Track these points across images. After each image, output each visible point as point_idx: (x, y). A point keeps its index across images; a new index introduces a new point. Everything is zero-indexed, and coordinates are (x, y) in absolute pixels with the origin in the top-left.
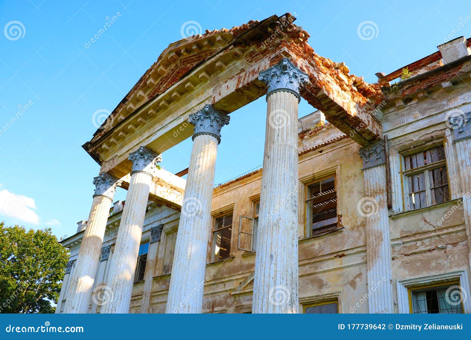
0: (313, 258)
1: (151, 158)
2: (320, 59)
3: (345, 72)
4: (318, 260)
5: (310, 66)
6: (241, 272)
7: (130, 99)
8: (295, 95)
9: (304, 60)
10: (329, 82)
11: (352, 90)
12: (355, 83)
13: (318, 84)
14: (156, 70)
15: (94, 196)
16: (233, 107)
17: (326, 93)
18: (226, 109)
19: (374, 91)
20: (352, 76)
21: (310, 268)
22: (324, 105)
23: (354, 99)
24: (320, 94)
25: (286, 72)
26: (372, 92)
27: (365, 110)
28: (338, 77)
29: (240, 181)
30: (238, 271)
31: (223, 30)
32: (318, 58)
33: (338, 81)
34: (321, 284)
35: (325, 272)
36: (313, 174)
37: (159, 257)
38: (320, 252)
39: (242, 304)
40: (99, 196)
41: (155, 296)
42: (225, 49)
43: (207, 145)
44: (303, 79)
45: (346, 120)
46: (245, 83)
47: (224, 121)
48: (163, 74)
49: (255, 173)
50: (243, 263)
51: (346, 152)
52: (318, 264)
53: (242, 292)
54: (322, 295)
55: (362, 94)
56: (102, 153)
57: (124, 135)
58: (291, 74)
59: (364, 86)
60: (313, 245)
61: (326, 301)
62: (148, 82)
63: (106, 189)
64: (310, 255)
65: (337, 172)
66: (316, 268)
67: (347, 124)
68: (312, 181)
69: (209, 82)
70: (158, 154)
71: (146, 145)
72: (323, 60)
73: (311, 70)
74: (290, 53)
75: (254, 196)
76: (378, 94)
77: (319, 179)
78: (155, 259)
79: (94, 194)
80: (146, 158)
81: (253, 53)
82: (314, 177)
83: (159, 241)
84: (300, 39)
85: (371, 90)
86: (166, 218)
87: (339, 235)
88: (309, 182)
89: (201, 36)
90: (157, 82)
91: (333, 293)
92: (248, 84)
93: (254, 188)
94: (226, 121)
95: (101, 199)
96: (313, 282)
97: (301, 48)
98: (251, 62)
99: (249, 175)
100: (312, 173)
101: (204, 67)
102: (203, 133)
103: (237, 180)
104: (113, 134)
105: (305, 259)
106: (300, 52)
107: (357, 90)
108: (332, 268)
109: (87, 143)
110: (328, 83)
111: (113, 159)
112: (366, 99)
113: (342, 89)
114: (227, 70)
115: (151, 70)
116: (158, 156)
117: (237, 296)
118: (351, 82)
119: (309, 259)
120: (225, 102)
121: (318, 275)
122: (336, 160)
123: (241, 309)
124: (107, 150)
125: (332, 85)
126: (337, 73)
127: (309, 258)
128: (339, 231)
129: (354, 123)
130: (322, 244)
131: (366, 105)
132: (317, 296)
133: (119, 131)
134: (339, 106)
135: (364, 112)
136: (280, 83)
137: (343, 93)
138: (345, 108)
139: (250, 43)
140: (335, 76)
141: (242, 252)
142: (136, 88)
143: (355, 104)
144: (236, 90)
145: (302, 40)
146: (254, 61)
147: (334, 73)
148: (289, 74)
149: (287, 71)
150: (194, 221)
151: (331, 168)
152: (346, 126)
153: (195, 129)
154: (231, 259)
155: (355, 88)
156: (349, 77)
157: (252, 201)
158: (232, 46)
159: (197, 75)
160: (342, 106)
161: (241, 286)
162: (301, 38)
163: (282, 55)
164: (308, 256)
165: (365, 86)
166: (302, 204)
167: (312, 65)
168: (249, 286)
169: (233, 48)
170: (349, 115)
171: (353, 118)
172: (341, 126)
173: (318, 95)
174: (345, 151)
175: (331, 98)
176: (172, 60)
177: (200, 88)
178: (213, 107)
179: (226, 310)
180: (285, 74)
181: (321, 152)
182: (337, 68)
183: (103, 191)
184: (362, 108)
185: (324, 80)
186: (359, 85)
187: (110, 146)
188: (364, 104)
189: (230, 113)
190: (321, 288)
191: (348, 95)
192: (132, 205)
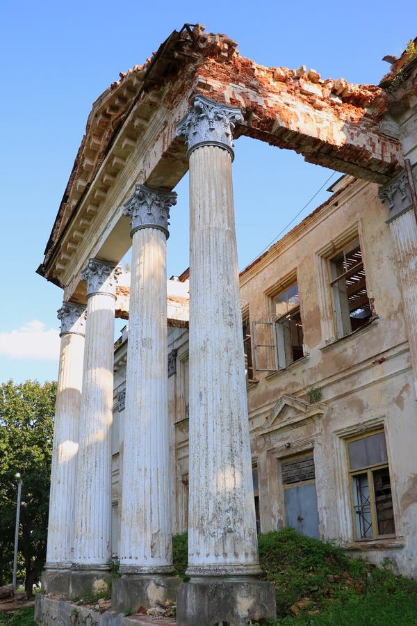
0: (348, 369)
1: (107, 272)
2: (268, 72)
3: (313, 79)
4: (354, 371)
5: (249, 90)
6: (268, 402)
7: (71, 194)
8: (220, 147)
9: (238, 84)
10: (288, 105)
11: (333, 104)
12: (334, 92)
13: (267, 114)
14: (88, 146)
15: (61, 335)
16: (173, 178)
17: (283, 124)
18: (166, 184)
19: (369, 93)
20: (328, 81)
21: (346, 384)
22: (289, 143)
23: (341, 118)
24: (274, 128)
25: (201, 115)
26: (368, 97)
27: (364, 128)
28: (302, 92)
29: (250, 271)
30: (265, 402)
31: (136, 69)
32: (266, 72)
33: (304, 97)
34: (361, 408)
35: (363, 388)
36: (332, 241)
37: (178, 396)
38: (354, 360)
39: (275, 446)
40: (66, 334)
41: (181, 448)
42: (138, 99)
43: (146, 244)
44: (234, 117)
45: (334, 154)
46: (169, 143)
47: (169, 201)
48: (99, 149)
49: (265, 255)
50: (269, 389)
51: (366, 198)
52: (355, 377)
53: (271, 430)
54: (364, 423)
55: (353, 105)
56: (59, 275)
57: (74, 247)
58: (211, 115)
59: (349, 92)
60: (345, 350)
61: (371, 431)
62: (84, 165)
63: (72, 323)
64: (343, 366)
65: (360, 232)
66: (354, 383)
67: (339, 158)
68: (334, 251)
69: (136, 151)
70: (116, 263)
71: (95, 255)
72: (273, 73)
73: (251, 97)
74: (208, 83)
75: (268, 289)
76: (378, 97)
77: (341, 247)
78: (174, 398)
79: (60, 332)
80: (100, 273)
81: (170, 94)
82: (334, 246)
83: (175, 373)
84: (222, 54)
85: (364, 93)
86: (178, 339)
87: (375, 330)
88: (331, 254)
89: (118, 83)
90: (95, 162)
91: (377, 419)
92: (173, 143)
93: (268, 276)
94: (172, 200)
95: (69, 337)
96: (351, 404)
97: (229, 67)
98: (172, 108)
99: (259, 260)
100: (331, 239)
101: (124, 132)
102: (140, 228)
103: (247, 269)
104: (61, 248)
105: (338, 372)
106: (229, 74)
107: (341, 102)
108: (371, 381)
109: (41, 266)
110: (286, 107)
111: (72, 281)
112: (363, 111)
113: (315, 108)
114: (150, 129)
115: (82, 147)
116: (117, 266)
117: (266, 436)
118: (328, 92)
119: (344, 371)
120: (158, 176)
121: (357, 394)
122: (356, 213)
123: (273, 453)
124: (64, 271)
125: (294, 107)
126: (298, 85)
127: (343, 369)
128: (372, 323)
129: (348, 155)
130: (355, 347)
131: (363, 120)
132: (358, 425)
133: (66, 244)
134: (311, 137)
135: (363, 131)
136: (197, 135)
137: (317, 114)
138: (323, 138)
139: (163, 81)
140: (298, 91)
141: (266, 374)
142: (72, 178)
143: (343, 123)
144: (163, 156)
145: (226, 55)
146: (175, 106)
147: (293, 88)
148: (207, 116)
149: (203, 115)
150: (141, 355)
151: (351, 227)
152: (339, 162)
153: (131, 224)
154: (254, 385)
155: (337, 100)
156: (323, 85)
157: (269, 296)
158: (143, 94)
159: (119, 144)
160: (315, 135)
161: (268, 422)
162: (224, 52)
163: (199, 89)
164: (342, 367)
165: (351, 91)
166: (326, 289)
167: (253, 87)
168: (278, 420)
169: (144, 95)
170: (332, 146)
171: (341, 148)
172: (331, 165)
173: (274, 130)
174: (364, 196)
175: (292, 129)
176: (103, 126)
177: (130, 161)
178: (147, 186)
179: (257, 458)
180: (203, 118)
181: (336, 204)
182: (298, 78)
183: (70, 327)
184: (359, 127)
185: (278, 104)
186: (342, 92)
187: (65, 264)
188: (360, 119)
189: (174, 187)
190: (362, 413)
191: (327, 115)
192: (92, 341)
